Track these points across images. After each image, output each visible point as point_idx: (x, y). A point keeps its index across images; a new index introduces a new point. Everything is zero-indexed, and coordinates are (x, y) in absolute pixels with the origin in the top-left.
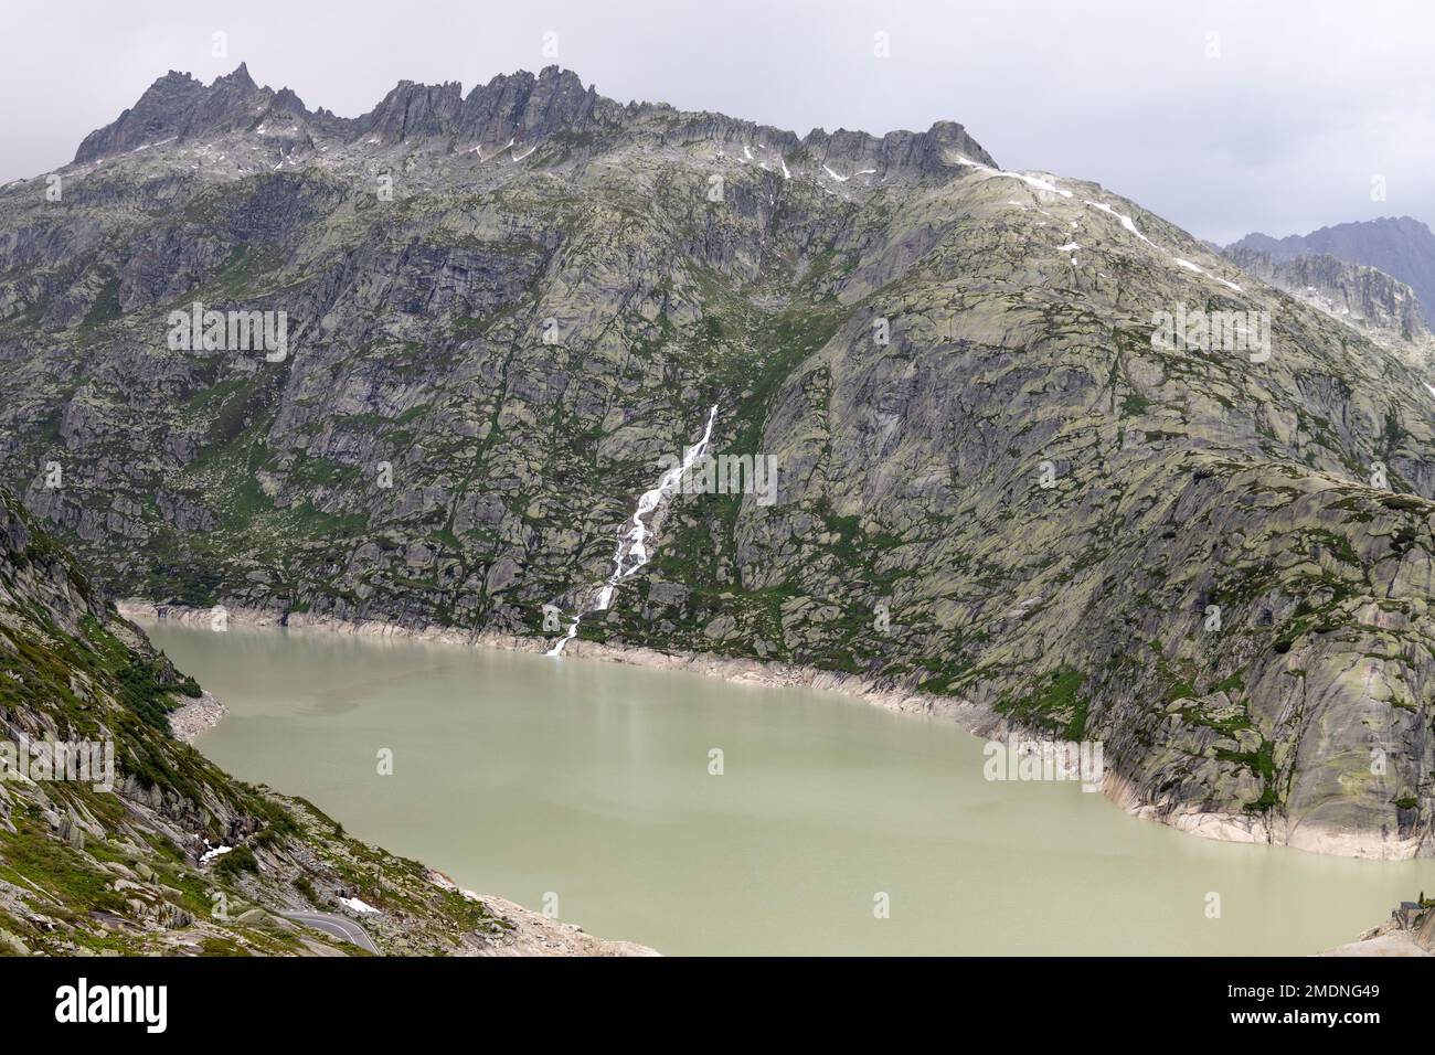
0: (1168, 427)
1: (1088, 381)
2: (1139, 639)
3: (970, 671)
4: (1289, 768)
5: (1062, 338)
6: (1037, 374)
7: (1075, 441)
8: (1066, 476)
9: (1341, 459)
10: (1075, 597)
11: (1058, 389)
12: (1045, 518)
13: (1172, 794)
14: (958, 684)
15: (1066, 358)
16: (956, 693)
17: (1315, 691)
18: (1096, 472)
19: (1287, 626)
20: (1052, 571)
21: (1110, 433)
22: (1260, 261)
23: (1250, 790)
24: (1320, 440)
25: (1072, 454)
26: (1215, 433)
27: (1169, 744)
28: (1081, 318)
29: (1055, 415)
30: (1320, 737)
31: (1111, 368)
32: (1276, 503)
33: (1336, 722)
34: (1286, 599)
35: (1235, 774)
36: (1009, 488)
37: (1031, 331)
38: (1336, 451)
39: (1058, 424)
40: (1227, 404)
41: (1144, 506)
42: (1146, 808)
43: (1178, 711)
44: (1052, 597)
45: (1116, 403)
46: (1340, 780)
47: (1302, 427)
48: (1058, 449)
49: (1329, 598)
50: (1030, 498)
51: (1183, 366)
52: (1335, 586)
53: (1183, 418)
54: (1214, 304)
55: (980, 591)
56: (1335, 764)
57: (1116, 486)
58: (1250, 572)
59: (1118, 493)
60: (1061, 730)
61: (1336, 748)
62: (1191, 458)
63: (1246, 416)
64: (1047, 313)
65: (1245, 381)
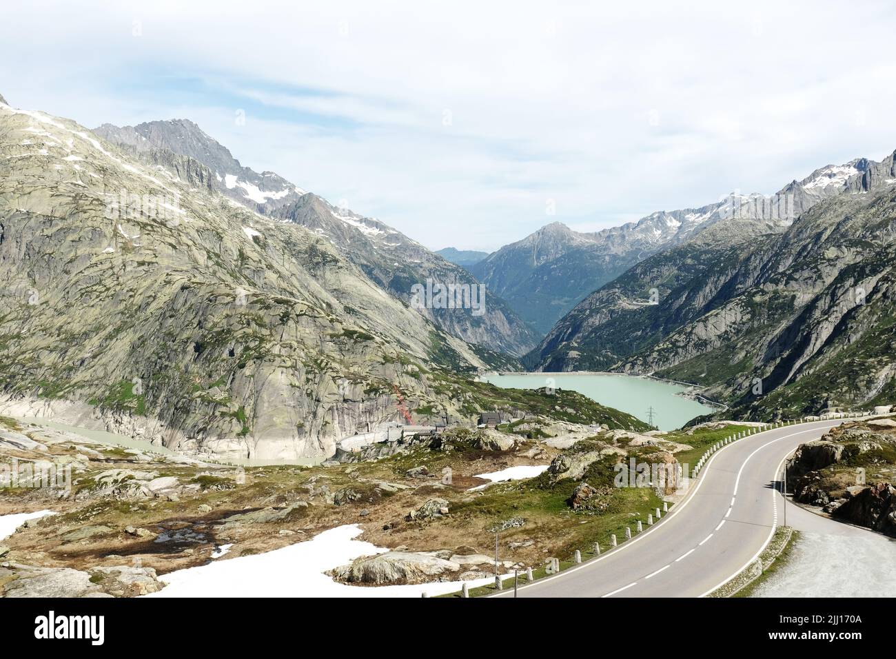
0: (148, 259)
1: (102, 235)
2: (166, 366)
3: (67, 385)
4: (252, 416)
5: (85, 212)
6: (74, 231)
7: (100, 266)
8: (97, 284)
9: (228, 273)
10: (122, 345)
11: (87, 239)
12: (93, 306)
13: (203, 434)
14: (62, 393)
15: (89, 223)
16: (61, 397)
17: (260, 383)
18: (115, 282)
19: (242, 356)
20: (103, 334)
21: (118, 262)
22: (131, 150)
23: (238, 428)
24: (217, 264)
25: (99, 273)
26: (171, 261)
27: (197, 412)
28: (94, 202)
29: (86, 252)
30: (264, 402)
31: (113, 228)
32: (226, 302)
33: (270, 395)
34: (239, 345)
35: (230, 422)
36: (67, 290)
37: (68, 208)
38: (225, 269)
39: (89, 256)
40: (174, 247)
41: (149, 300)
42: (191, 440)
43: (199, 397)
44: (107, 346)
45: (118, 246)
46: (274, 419)
47: (209, 258)
48: (91, 270)
49: (257, 343)
50: (81, 296)
51: (149, 228)
52: (259, 338)
53: (154, 254)
54: (152, 192)
55: (63, 345)
56: (271, 413)
57: (131, 290)
58: (219, 333)
59: (133, 293)
60: (133, 411)
61: (271, 406)
62: (170, 277)
63: (183, 253)
64: (74, 198)
65: (180, 235)
